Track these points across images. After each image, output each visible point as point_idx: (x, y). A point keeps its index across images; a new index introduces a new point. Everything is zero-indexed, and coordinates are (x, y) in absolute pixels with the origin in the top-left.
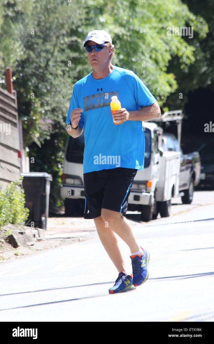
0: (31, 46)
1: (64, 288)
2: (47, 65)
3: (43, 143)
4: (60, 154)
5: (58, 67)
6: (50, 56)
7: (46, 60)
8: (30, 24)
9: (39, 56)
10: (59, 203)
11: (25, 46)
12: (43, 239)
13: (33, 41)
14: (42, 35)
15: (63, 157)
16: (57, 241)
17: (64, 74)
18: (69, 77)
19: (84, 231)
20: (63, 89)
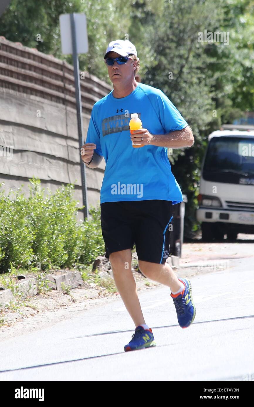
0: (162, 50)
1: (201, 322)
2: (181, 72)
3: (177, 159)
4: (196, 172)
5: (193, 75)
6: (184, 62)
7: (179, 66)
8: (161, 26)
9: (171, 62)
10: (195, 227)
11: (155, 51)
12: (177, 268)
13: (165, 45)
14: (175, 39)
15: (199, 175)
16: (192, 270)
17: (200, 82)
18: (206, 85)
19: (224, 259)
20: (198, 99)
